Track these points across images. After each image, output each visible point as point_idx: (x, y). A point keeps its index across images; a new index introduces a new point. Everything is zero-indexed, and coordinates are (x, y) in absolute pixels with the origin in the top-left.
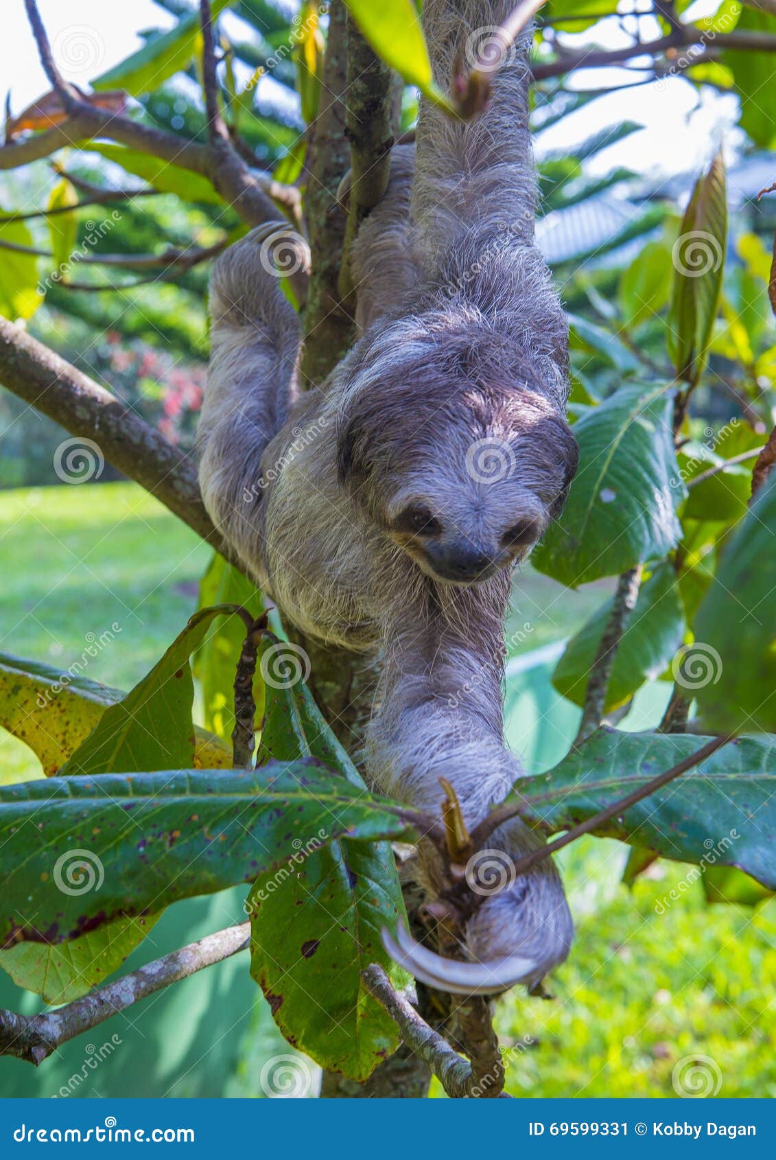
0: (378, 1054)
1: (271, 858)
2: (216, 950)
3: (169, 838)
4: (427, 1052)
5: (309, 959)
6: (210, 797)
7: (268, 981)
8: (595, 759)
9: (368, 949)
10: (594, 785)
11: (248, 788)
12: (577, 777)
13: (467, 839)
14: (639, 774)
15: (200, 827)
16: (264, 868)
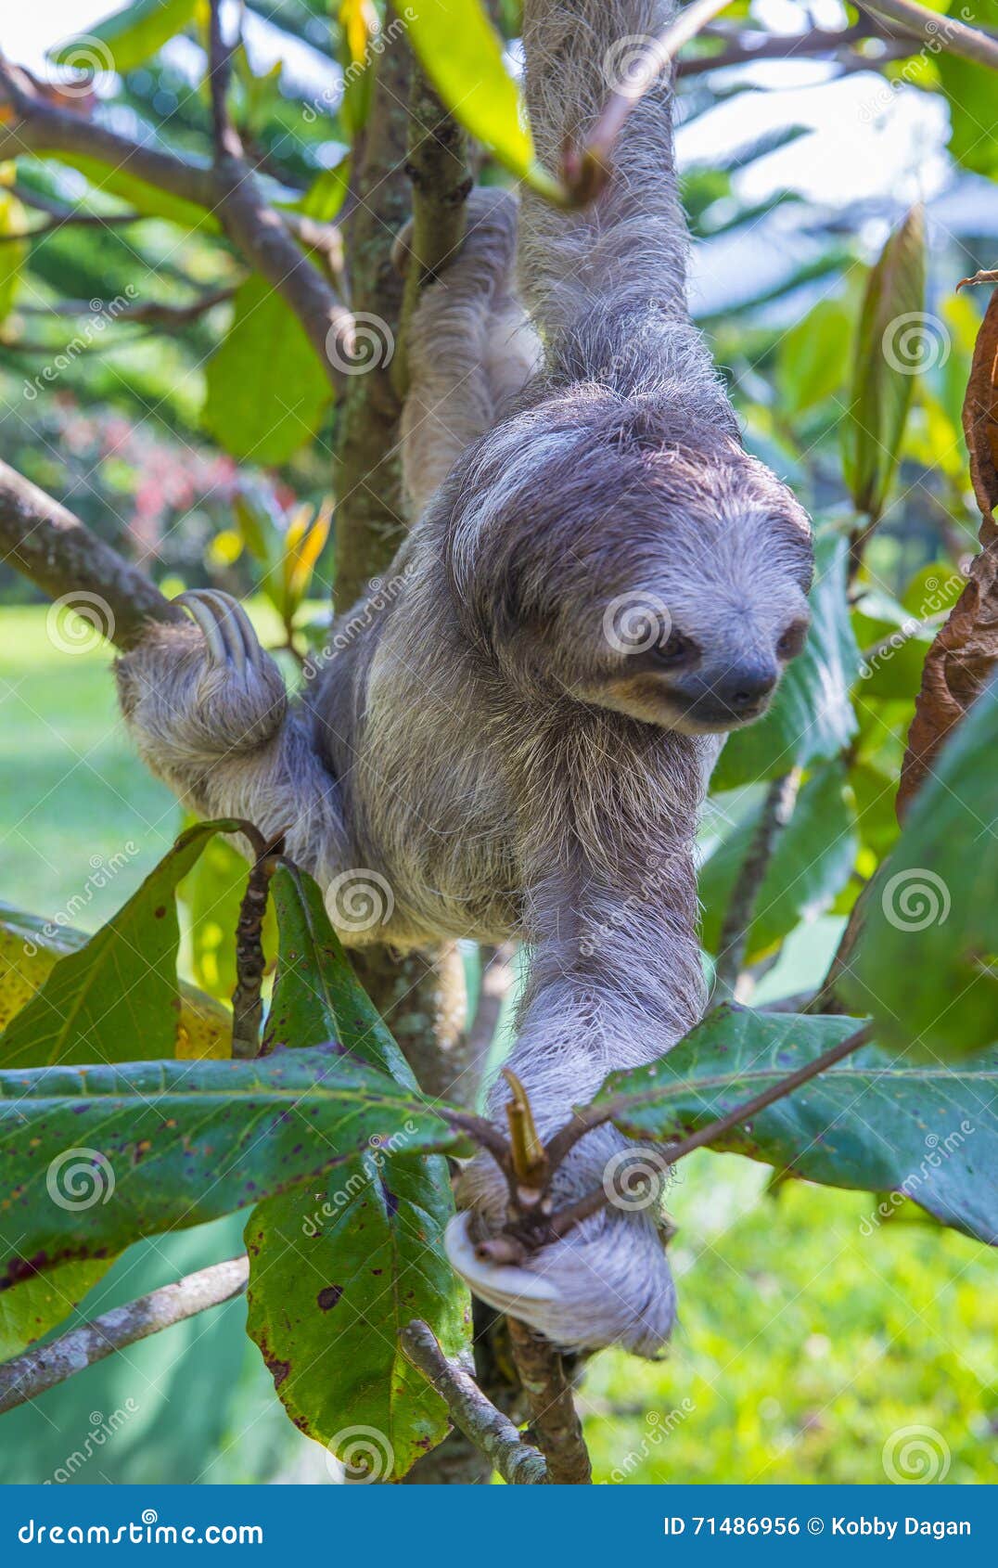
0: (418, 1444)
1: (274, 1178)
2: (203, 1293)
3: (135, 1151)
4: (489, 1442)
5: (328, 1312)
6: (193, 1095)
7: (270, 1340)
8: (716, 1047)
9: (410, 1301)
10: (713, 1082)
11: (243, 1084)
12: (691, 1071)
13: (541, 1153)
14: (774, 1067)
15: (178, 1136)
16: (264, 1193)
